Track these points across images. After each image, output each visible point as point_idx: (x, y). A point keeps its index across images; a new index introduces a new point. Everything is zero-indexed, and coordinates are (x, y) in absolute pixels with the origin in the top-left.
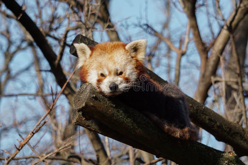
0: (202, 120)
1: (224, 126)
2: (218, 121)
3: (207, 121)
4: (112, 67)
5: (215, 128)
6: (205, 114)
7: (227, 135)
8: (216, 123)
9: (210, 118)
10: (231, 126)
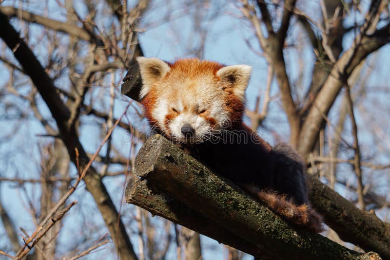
0: (320, 206)
1: (354, 218)
2: (344, 209)
3: (328, 209)
4: (191, 100)
5: (340, 220)
6: (326, 198)
7: (358, 232)
8: (342, 211)
9: (333, 203)
10: (365, 217)
